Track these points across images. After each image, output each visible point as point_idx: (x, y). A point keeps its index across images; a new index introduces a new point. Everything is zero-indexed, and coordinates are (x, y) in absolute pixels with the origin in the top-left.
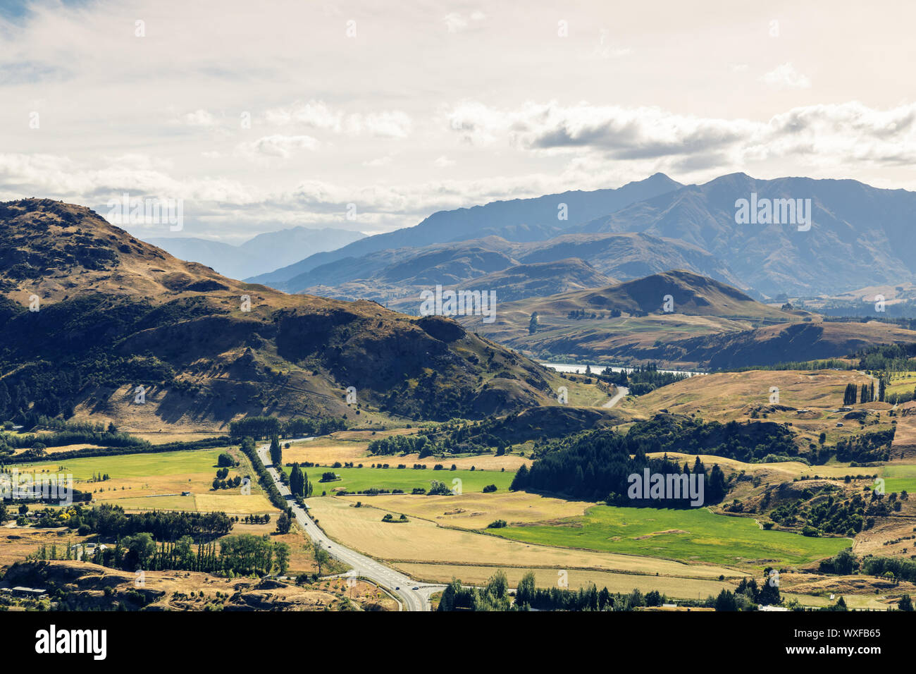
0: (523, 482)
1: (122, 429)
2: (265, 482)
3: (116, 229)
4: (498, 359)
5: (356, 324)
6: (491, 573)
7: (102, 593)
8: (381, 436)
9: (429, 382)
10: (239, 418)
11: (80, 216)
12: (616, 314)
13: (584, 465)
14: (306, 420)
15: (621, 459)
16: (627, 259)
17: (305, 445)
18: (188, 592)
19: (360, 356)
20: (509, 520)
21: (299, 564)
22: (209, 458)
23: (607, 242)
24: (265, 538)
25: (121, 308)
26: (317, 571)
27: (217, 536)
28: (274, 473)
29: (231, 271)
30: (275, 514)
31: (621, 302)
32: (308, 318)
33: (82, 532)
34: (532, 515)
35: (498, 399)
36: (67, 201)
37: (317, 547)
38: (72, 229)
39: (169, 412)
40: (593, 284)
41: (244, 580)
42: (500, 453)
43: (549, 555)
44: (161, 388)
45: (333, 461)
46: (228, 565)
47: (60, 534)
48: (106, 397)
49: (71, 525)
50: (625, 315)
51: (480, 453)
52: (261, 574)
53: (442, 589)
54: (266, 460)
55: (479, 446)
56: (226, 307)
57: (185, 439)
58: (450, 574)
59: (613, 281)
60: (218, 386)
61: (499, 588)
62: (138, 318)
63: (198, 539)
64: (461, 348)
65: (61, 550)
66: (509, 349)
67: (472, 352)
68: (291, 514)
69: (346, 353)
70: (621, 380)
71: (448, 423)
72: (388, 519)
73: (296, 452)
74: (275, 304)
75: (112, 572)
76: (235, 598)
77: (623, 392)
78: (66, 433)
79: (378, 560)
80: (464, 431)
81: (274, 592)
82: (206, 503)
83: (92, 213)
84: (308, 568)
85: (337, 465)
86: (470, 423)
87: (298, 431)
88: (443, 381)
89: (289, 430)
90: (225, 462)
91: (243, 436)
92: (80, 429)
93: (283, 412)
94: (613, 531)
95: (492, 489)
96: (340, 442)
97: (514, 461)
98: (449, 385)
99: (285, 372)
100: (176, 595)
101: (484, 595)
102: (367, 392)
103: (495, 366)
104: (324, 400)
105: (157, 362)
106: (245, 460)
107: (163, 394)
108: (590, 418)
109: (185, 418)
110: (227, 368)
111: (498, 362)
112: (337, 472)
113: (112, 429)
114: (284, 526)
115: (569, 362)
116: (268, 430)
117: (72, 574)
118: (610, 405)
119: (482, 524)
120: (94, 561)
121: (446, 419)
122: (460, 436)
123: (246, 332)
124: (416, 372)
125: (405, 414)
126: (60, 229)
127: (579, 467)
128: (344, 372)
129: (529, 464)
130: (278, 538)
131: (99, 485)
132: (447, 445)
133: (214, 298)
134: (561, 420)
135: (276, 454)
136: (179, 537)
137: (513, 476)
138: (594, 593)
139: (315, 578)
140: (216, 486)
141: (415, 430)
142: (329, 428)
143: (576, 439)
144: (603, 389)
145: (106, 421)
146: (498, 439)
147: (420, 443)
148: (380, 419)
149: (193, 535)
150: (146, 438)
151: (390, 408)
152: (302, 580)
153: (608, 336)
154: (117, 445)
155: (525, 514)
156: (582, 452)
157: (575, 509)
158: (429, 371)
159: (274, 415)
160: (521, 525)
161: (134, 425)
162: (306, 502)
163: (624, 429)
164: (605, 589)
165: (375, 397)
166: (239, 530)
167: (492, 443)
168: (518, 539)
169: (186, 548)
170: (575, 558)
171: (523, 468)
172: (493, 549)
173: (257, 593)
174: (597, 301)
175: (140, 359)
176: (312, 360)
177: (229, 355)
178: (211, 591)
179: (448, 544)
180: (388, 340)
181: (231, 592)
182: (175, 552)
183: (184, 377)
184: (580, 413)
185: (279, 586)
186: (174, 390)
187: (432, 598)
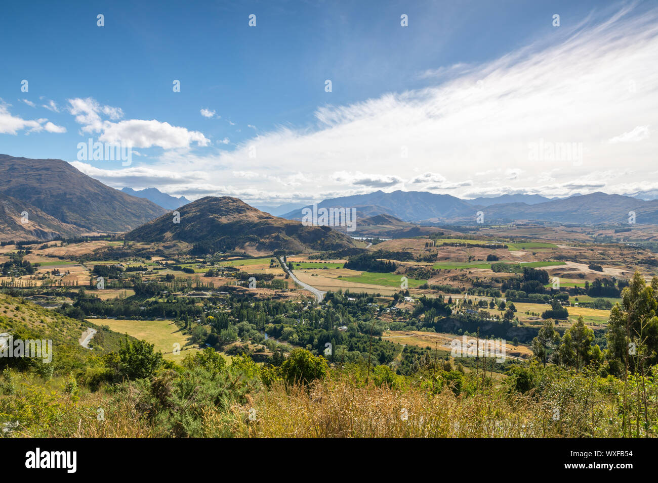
0: (346, 266)
1: (247, 253)
2: (283, 266)
3: (246, 204)
4: (340, 236)
5: (304, 227)
6: (338, 289)
7: (242, 293)
8: (311, 255)
9: (323, 242)
10: (276, 250)
11: (237, 200)
12: (369, 225)
13: (361, 262)
14: (293, 251)
15: (370, 261)
16: (372, 211)
17: (292, 257)
18: (263, 293)
19: (306, 235)
20: (343, 276)
21: (291, 286)
22: (269, 260)
23: (366, 207)
24: (283, 280)
25: (247, 223)
26: (295, 288)
27: (270, 280)
28: (285, 264)
29: (274, 214)
30: (285, 274)
31: (371, 222)
32: (293, 226)
33: (237, 279)
34: (349, 274)
35: (340, 246)
36: (234, 197)
37: (295, 282)
38: (235, 204)
39: (259, 249)
40: (363, 217)
41: (278, 290)
42: (340, 259)
43: (352, 284)
44: (257, 243)
45: (299, 261)
46: (273, 287)
47: (232, 279)
48: (243, 245)
49: (235, 277)
50: (371, 225)
51: (335, 259)
52: (281, 289)
53: (326, 292)
54: (283, 261)
55: (335, 257)
56: (273, 223)
57: (263, 256)
58: (328, 289)
59: (368, 217)
60: (271, 242)
61: (340, 292)
62: (251, 226)
63: (266, 280)
64: (330, 233)
65: (232, 283)
66: (343, 233)
67: (333, 234)
68: (289, 274)
69: (302, 234)
70: (370, 241)
71: (328, 252)
72: (313, 275)
73: (290, 259)
74: (285, 222)
75: (245, 288)
76: (275, 295)
77: (371, 244)
78: (233, 254)
79: (311, 286)
80: (332, 253)
81: (285, 293)
82: (268, 271)
83: (240, 200)
84: (293, 287)
85: (300, 262)
86: (333, 252)
87: (291, 253)
88: (327, 241)
89: (288, 253)
90: (272, 261)
91: (277, 255)
92: (237, 253)
93: (287, 249)
94: (368, 278)
95: (338, 268)
96: (301, 256)
97: (344, 261)
98: (328, 242)
99: (287, 239)
100: (261, 294)
101: (336, 294)
102: (308, 244)
103: (339, 238)
104: (297, 246)
105: (256, 236)
106: (278, 261)
107: (257, 244)
108: (363, 250)
109: (263, 250)
110: (273, 238)
111: (340, 237)
112: (300, 264)
113: (245, 253)
114: (287, 277)
115: (357, 237)
116: (283, 253)
117: (235, 289)
118: (367, 247)
119: (336, 277)
120: (240, 286)
121: (327, 251)
122: (330, 255)
123: (278, 229)
124: (320, 239)
125: (317, 249)
126: (232, 204)
127: (360, 263)
128: (303, 240)
129: (348, 262)
130: (286, 280)
131: (241, 267)
132: (328, 257)
133: (270, 221)
134: (356, 251)
135: (285, 259)
136: (261, 279)
137: (343, 265)
138: (364, 294)
139: (295, 290)
140: (270, 267)
141: (319, 253)
142: (298, 253)
143: (359, 256)
144: (366, 243)
145: (243, 251)
146: (340, 256)
147: (321, 257)
148: (311, 251)
149: (264, 279)
150: (253, 255)
151: (313, 248)
152: (292, 290)
153: (367, 230)
154: (246, 257)
155: (347, 274)
156: (360, 259)
157: (359, 273)
158: (323, 239)
159: (285, 250)
160: (346, 277)
161: (250, 252)
162: (293, 271)
163: (371, 253)
164: (366, 293)
165: (310, 245)
166: (276, 278)
167: (338, 257)
168: (345, 280)
169: (263, 282)
170: (359, 285)
171: (346, 263)
172: (339, 283)
173: (281, 293)
174: (364, 221)
175: (252, 236)
176: (294, 236)
177: (274, 235)
178: (269, 293)
179: (327, 281)
180: (313, 231)
181: (274, 293)
182: (260, 283)
183: (262, 240)
184: (360, 249)
185: (286, 292)
186: (260, 243)
187: (324, 295)
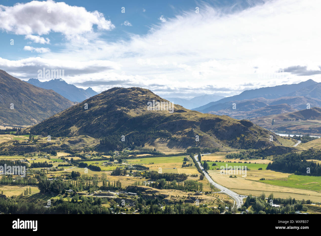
0: (270, 167)
1: (157, 150)
2: (197, 166)
3: (156, 95)
4: (263, 132)
5: (222, 122)
6: (261, 193)
7: (152, 195)
8: (229, 153)
9: (243, 138)
10: (189, 147)
11: (147, 92)
12: (297, 120)
13: (288, 163)
14: (208, 148)
15: (299, 161)
16: (301, 104)
17: (208, 155)
18: (175, 196)
19: (224, 131)
20: (266, 178)
21: (206, 189)
22: (181, 158)
23: (295, 99)
24: (196, 181)
25: (157, 117)
26: (211, 191)
27: (183, 180)
28: (199, 163)
29: (188, 107)
30: (199, 174)
31: (299, 116)
32: (209, 120)
33: (147, 178)
34: (273, 177)
35: (263, 144)
36: (143, 88)
37: (211, 184)
38: (144, 95)
39: (170, 146)
40: (290, 111)
41: (191, 193)
42: (263, 159)
43: (277, 188)
44: (168, 139)
45: (215, 160)
46: (186, 188)
47: (141, 178)
48: (153, 141)
49: (144, 176)
50: (300, 120)
51: (257, 159)
52: (195, 191)
53: (247, 197)
54: (197, 160)
55: (257, 157)
56: (186, 117)
57: (175, 153)
58: (248, 193)
59: (296, 110)
60: (184, 139)
61: (263, 197)
62: (162, 120)
63: (178, 181)
64: (252, 129)
65: (141, 183)
66: (266, 129)
67: (255, 130)
68: (203, 174)
69: (219, 130)
70: (299, 139)
71: (248, 150)
72: (231, 177)
73: (205, 157)
74: (199, 116)
75: (154, 189)
76: (188, 198)
77: (300, 142)
78: (143, 151)
79: (228, 188)
80: (253, 152)
81: (199, 196)
82: (180, 171)
83: (150, 91)
84: (208, 190)
85: (217, 161)
86: (255, 150)
87: (206, 151)
88: (247, 138)
89: (203, 151)
90: (185, 160)
91: (191, 153)
92: (146, 150)
93: (202, 146)
94: (297, 182)
95: (261, 169)
96: (218, 155)
97: (267, 161)
98: (248, 139)
99: (202, 135)
100: (172, 196)
101: (259, 198)
102: (225, 141)
103: (262, 134)
104: (213, 143)
105: (167, 132)
106: (191, 159)
107: (169, 141)
108: (290, 149)
109: (175, 147)
110: (186, 134)
111: (263, 133)
112: (217, 163)
113: (155, 150)
114: (202, 178)
115: (283, 133)
116: (197, 151)
117: (143, 190)
118: (295, 146)
119: (258, 179)
120: (150, 186)
121: (248, 149)
122: (252, 154)
123: (192, 124)
124: (239, 135)
125: (236, 147)
126: (141, 95)
127: (286, 163)
128: (220, 136)
129: (272, 162)
130: (200, 181)
131: (151, 165)
132: (248, 156)
133: (183, 115)
134: (280, 150)
135: (199, 158)
136: (173, 180)
137: (267, 166)
138: (291, 200)
139: (210, 193)
140: (183, 166)
141: (239, 152)
142: (214, 151)
143: (286, 155)
144: (294, 141)
145: (153, 148)
146: (263, 155)
147: (240, 156)
148: (229, 148)
149: (176, 180)
150: (164, 153)
151: (231, 145)
152: (207, 193)
153: (295, 126)
154: (156, 154)
155: (271, 176)
156: (287, 159)
157: (285, 175)
158: (243, 135)
159: (199, 147)
160: (269, 180)
161: (161, 149)
162: (208, 171)
163: (300, 153)
164: (294, 199)
165: (227, 142)
166: (189, 179)
167: (261, 156)
168: (269, 183)
169: (175, 183)
170: (285, 189)
171: (270, 163)
172: (261, 186)
173: (194, 196)
174: (291, 116)
175: (162, 131)
176: (210, 132)
177: (187, 130)
178: (181, 195)
179: (248, 184)
180: (231, 126)
181: (187, 196)
182: (172, 184)
183: (175, 136)
184: (287, 148)
185: (200, 195)
186: (172, 140)
187: (243, 200)
